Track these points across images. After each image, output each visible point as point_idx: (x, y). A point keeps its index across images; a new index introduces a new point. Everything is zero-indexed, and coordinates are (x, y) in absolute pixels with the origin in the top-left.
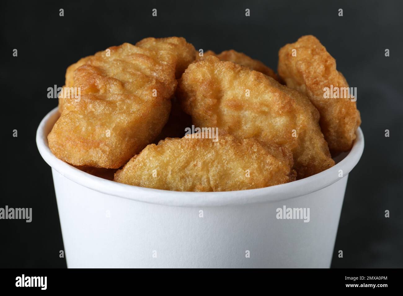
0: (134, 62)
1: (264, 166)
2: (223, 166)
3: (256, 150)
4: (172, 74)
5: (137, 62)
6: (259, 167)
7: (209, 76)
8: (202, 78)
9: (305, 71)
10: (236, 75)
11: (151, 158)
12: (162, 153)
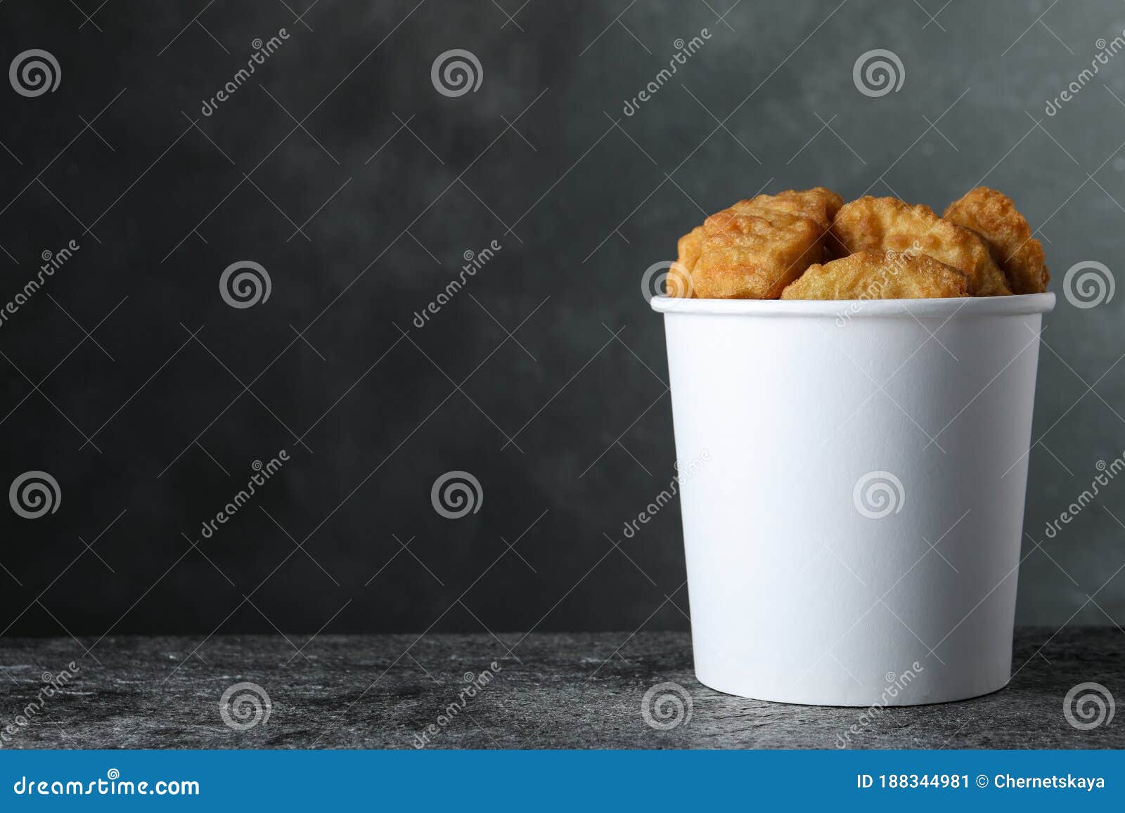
0: (775, 208)
1: (941, 281)
2: (895, 282)
3: (930, 264)
4: (824, 214)
5: (779, 208)
6: (935, 281)
7: (867, 213)
8: (859, 215)
9: (978, 212)
10: (899, 210)
11: (816, 277)
12: (827, 271)
